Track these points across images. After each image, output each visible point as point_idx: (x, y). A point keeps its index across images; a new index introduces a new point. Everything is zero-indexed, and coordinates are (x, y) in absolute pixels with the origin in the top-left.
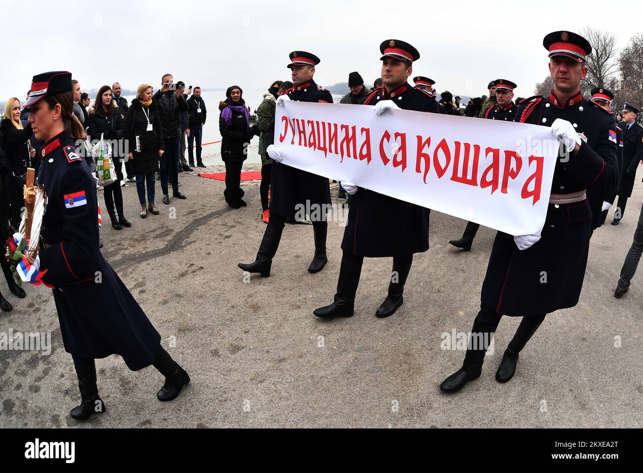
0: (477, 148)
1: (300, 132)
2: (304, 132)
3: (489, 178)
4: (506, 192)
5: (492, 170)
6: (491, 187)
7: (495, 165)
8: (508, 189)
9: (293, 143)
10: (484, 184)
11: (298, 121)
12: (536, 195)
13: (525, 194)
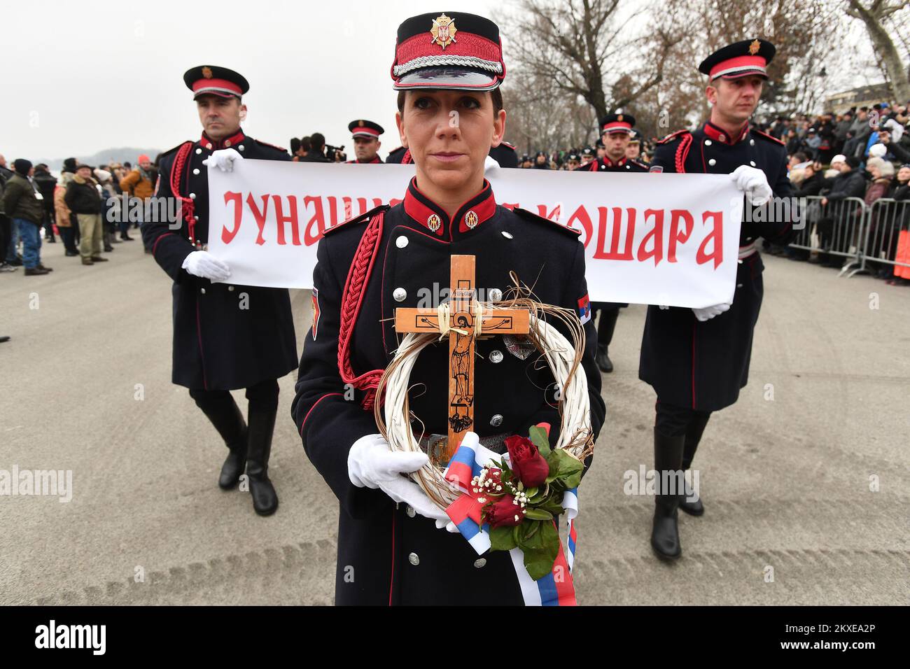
0: (632, 212)
1: (281, 220)
2: (294, 219)
3: (650, 246)
4: (675, 261)
5: (653, 236)
6: (653, 258)
7: (658, 231)
8: (677, 256)
9: (260, 241)
10: (643, 255)
11: (277, 200)
12: (718, 257)
13: (701, 258)
